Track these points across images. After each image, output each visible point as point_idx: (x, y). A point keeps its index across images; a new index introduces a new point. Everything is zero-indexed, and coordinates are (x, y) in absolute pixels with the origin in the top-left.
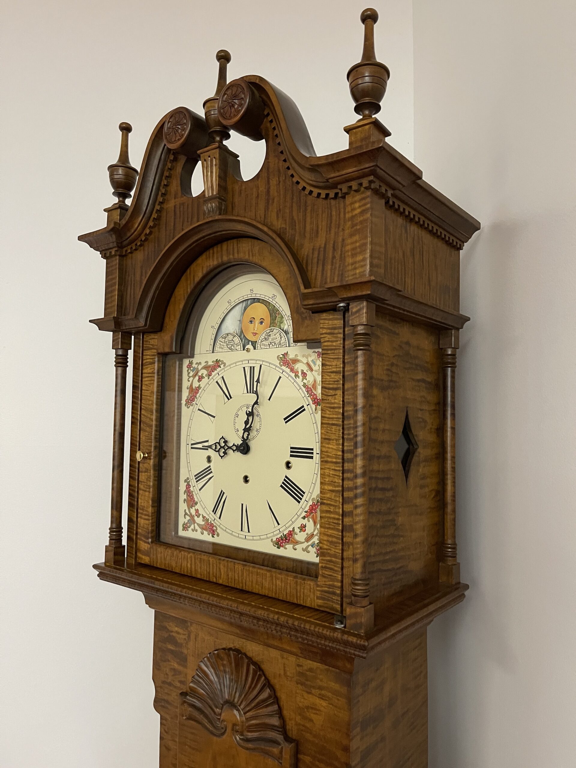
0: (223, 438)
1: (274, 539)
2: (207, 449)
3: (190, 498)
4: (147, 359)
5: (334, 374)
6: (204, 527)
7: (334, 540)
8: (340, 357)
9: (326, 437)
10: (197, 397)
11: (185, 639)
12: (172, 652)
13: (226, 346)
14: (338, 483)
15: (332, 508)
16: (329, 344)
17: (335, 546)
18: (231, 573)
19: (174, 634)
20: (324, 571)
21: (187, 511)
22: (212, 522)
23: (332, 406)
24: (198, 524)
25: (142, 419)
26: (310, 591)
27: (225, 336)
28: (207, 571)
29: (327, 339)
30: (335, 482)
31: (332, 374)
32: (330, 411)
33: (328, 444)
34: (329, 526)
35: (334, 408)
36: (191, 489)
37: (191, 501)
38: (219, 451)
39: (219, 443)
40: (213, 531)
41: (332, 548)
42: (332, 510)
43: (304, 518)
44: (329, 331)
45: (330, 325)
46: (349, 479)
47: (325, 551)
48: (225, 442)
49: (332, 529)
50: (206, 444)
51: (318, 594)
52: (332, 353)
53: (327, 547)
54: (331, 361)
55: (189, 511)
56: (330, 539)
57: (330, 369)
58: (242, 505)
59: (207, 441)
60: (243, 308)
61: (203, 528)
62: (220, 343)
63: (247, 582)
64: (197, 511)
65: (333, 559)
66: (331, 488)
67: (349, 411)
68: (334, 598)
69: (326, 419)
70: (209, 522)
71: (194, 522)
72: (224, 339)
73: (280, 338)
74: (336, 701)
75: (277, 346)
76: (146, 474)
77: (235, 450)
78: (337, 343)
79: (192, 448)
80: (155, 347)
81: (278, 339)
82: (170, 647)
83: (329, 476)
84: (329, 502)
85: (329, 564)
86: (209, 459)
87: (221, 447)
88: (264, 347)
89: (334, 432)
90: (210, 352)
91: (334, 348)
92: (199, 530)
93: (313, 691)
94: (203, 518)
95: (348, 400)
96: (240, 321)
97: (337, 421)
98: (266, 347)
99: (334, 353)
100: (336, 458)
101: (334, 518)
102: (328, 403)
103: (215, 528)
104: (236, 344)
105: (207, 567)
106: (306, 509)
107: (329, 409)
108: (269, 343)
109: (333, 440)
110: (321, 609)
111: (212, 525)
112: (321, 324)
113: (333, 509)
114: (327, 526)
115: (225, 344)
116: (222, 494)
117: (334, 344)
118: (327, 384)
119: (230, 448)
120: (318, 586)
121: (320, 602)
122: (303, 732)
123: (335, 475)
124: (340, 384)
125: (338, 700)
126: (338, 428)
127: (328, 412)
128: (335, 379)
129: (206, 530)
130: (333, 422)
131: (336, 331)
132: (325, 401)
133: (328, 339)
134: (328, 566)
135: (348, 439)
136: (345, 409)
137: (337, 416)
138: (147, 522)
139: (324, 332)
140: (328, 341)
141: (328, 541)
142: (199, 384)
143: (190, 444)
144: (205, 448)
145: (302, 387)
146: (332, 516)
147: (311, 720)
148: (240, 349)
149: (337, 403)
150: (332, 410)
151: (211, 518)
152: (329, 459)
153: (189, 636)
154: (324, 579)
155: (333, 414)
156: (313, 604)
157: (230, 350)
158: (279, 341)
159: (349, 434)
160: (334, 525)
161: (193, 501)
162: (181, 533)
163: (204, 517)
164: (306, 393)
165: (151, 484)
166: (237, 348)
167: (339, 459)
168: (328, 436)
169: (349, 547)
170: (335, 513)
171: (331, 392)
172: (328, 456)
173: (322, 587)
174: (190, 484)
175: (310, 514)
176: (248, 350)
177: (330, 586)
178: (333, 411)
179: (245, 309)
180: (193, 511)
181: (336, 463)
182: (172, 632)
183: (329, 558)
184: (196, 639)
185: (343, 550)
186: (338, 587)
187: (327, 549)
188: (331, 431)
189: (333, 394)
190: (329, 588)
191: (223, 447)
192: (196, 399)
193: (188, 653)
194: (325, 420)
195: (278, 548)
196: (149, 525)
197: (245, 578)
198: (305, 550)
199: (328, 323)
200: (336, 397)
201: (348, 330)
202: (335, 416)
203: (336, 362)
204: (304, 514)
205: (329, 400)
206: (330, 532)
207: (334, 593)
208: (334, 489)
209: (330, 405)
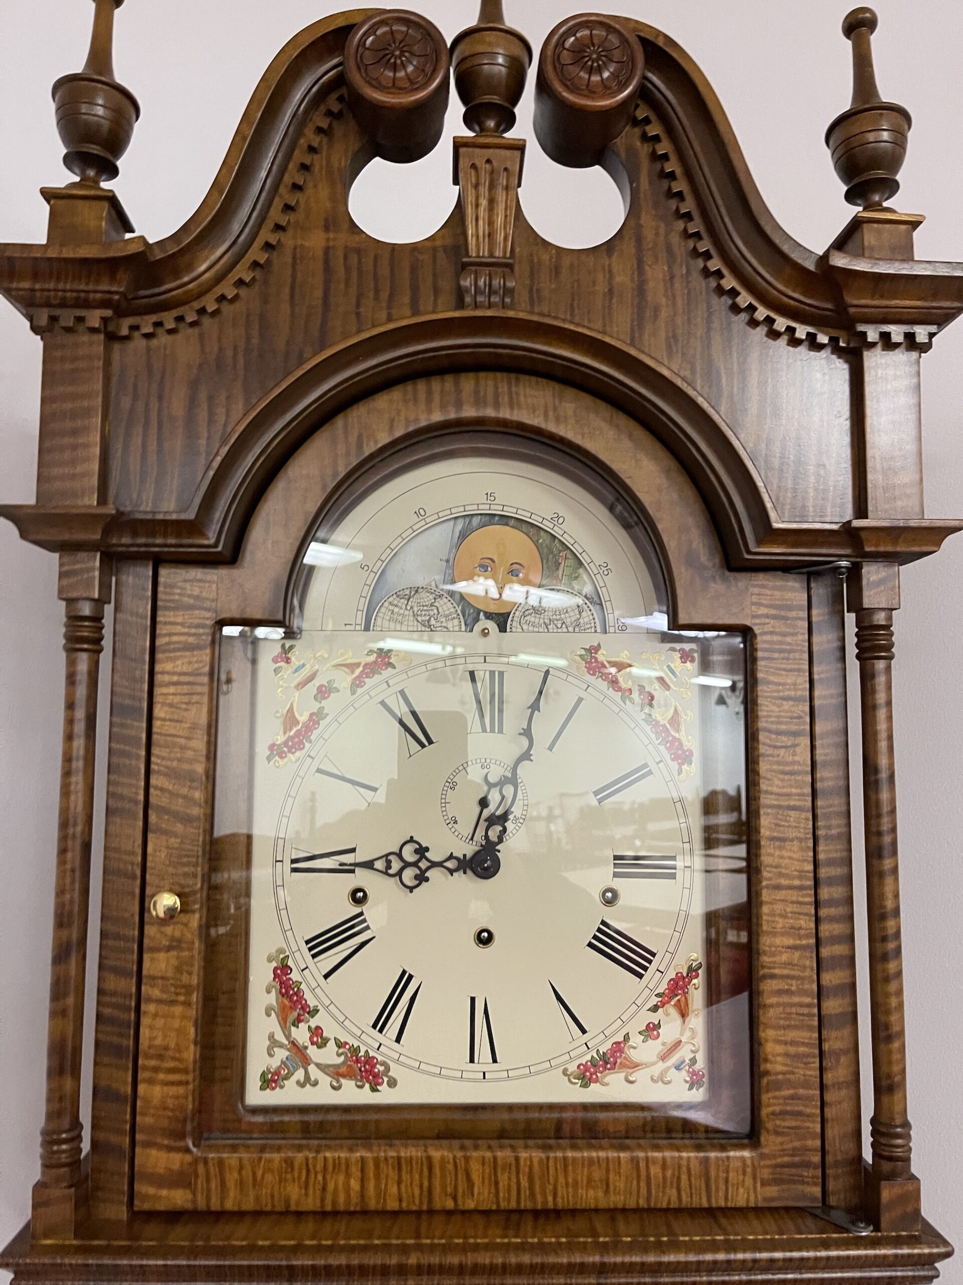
0: (411, 840)
1: (572, 1068)
2: (353, 871)
3: (291, 1001)
4: (170, 635)
5: (791, 703)
6: (343, 1070)
7: (802, 1049)
8: (802, 667)
9: (775, 834)
10: (313, 737)
13: (411, 618)
14: (806, 929)
15: (794, 982)
16: (775, 638)
17: (805, 1064)
20: (778, 1122)
21: (280, 1037)
22: (371, 1054)
23: (787, 768)
24: (318, 1065)
25: (153, 800)
26: (744, 1173)
27: (407, 592)
29: (767, 628)
30: (800, 928)
31: (785, 703)
32: (782, 780)
33: (781, 848)
34: (788, 1023)
35: (791, 773)
36: (295, 976)
37: (293, 1008)
38: (399, 874)
39: (399, 855)
40: (376, 1076)
41: (798, 1067)
42: (794, 988)
43: (655, 1009)
44: (773, 612)
45: (775, 599)
46: (831, 919)
47: (780, 1077)
48: (422, 851)
49: (796, 1027)
50: (348, 859)
51: (766, 1174)
52: (783, 659)
53: (785, 1069)
54: (782, 675)
55: (288, 1036)
56: (792, 1050)
57: (779, 691)
58: (473, 1000)
59: (353, 850)
60: (457, 534)
61: (336, 1073)
62: (391, 608)
63: (559, 1188)
64: (316, 1032)
65: (801, 1091)
66: (791, 942)
67: (828, 779)
68: (805, 1174)
69: (773, 796)
70: (362, 1053)
71: (306, 1061)
72: (404, 601)
73: (577, 612)
75: (571, 629)
76: (174, 953)
77: (456, 870)
78: (794, 638)
79: (294, 870)
80: (208, 604)
81: (572, 614)
83: (784, 916)
84: (786, 972)
85: (791, 1105)
86: (358, 897)
87: (407, 865)
88: (531, 628)
89: (794, 824)
90: (358, 628)
91: (788, 647)
92: (325, 1080)
94: (339, 1047)
95: (823, 758)
96: (448, 561)
97: (800, 800)
98: (536, 629)
99: (788, 659)
100: (800, 878)
101: (801, 1005)
102: (778, 763)
103: (382, 1068)
104: (446, 616)
106: (660, 990)
107: (781, 776)
108: (547, 621)
109: (792, 840)
110: (774, 1204)
111: (370, 1061)
112: (752, 594)
113: (797, 986)
114: (782, 1022)
115: (407, 613)
116: (405, 979)
117: (788, 639)
118: (772, 722)
119: (434, 865)
120: (763, 1156)
121: (772, 1191)
123: (799, 914)
124: (805, 723)
126: (804, 815)
127: (776, 782)
128: (794, 712)
129: (349, 1075)
130: (792, 803)
131: (793, 614)
132: (771, 758)
133: (771, 629)
134: (788, 1108)
135: (827, 837)
136: (818, 775)
137: (799, 791)
138: (181, 1090)
139: (760, 612)
140: (772, 633)
141: (786, 1055)
142: (318, 705)
143: (287, 862)
144: (348, 869)
145: (643, 724)
146: (796, 999)
148: (457, 629)
149: (798, 763)
150: (787, 777)
151: (366, 1044)
152: (784, 882)
154: (779, 1139)
155: (791, 786)
156: (752, 1198)
157: (423, 629)
158: (573, 619)
159: (829, 827)
160: (801, 1018)
161: (303, 1008)
162: (255, 1096)
163: (340, 1044)
164: (653, 736)
165: (195, 980)
166: (450, 625)
167: (807, 879)
168: (779, 832)
169: (838, 1061)
170: (803, 992)
171: (784, 739)
172: (781, 875)
173: (775, 1157)
174: (290, 963)
175: (670, 999)
176: (485, 633)
177: (794, 1152)
178: (790, 780)
179: (463, 535)
180: (301, 1034)
181: (801, 888)
183: (791, 1092)
185: (821, 1069)
186: (815, 1150)
187: (784, 1074)
188: (786, 821)
189: (789, 744)
190: (792, 1155)
191: (415, 864)
192: (307, 745)
194: (771, 799)
195: (585, 1085)
196: (186, 1098)
198: (661, 1079)
199: (771, 595)
200: (798, 749)
201: (819, 615)
202: (794, 790)
203: (794, 678)
204: (655, 1000)
205: (778, 756)
206: (792, 1035)
207: (807, 1165)
208: (798, 942)
209: (781, 768)
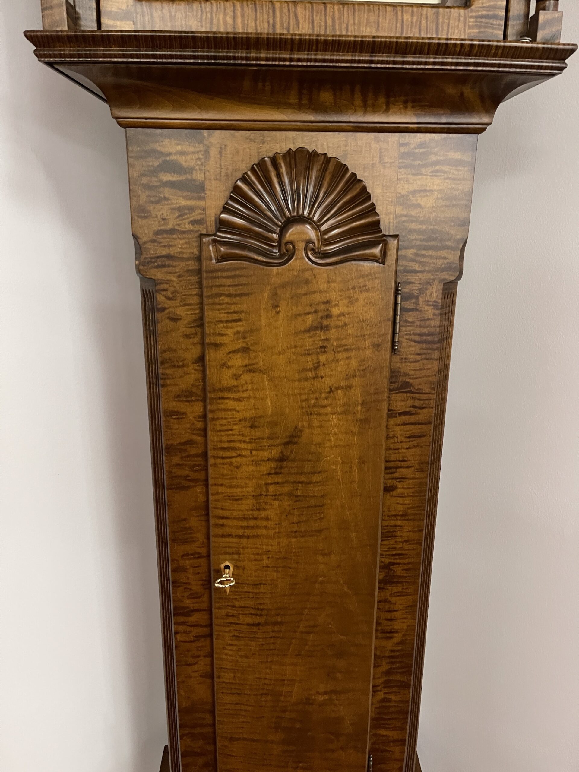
11: (199, 159)
12: (172, 185)
18: (318, 18)
19: (173, 157)
26: (459, 21)
28: (268, 22)
51: (471, 21)
68: (495, 23)
74: (456, 173)
82: (166, 177)
93: (423, 170)
105: (268, 15)
120: (471, 12)
122: (405, 224)
125: (458, 170)
147: (419, 206)
153: (207, 152)
177: (490, 8)
182: (170, 154)
184: (220, 153)
186: (502, 8)
190: (488, 11)
193: (205, 178)
197: (346, 21)
207: (496, 17)
